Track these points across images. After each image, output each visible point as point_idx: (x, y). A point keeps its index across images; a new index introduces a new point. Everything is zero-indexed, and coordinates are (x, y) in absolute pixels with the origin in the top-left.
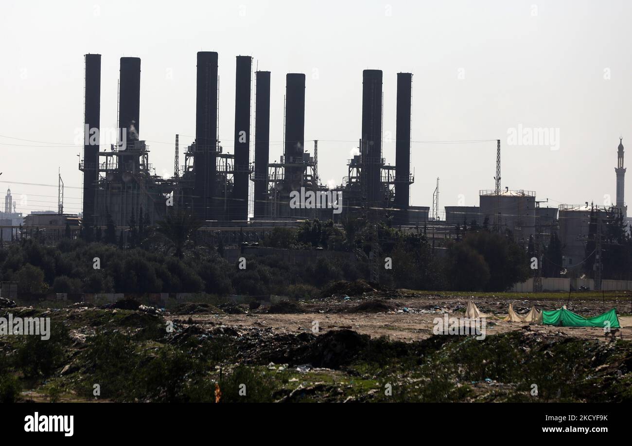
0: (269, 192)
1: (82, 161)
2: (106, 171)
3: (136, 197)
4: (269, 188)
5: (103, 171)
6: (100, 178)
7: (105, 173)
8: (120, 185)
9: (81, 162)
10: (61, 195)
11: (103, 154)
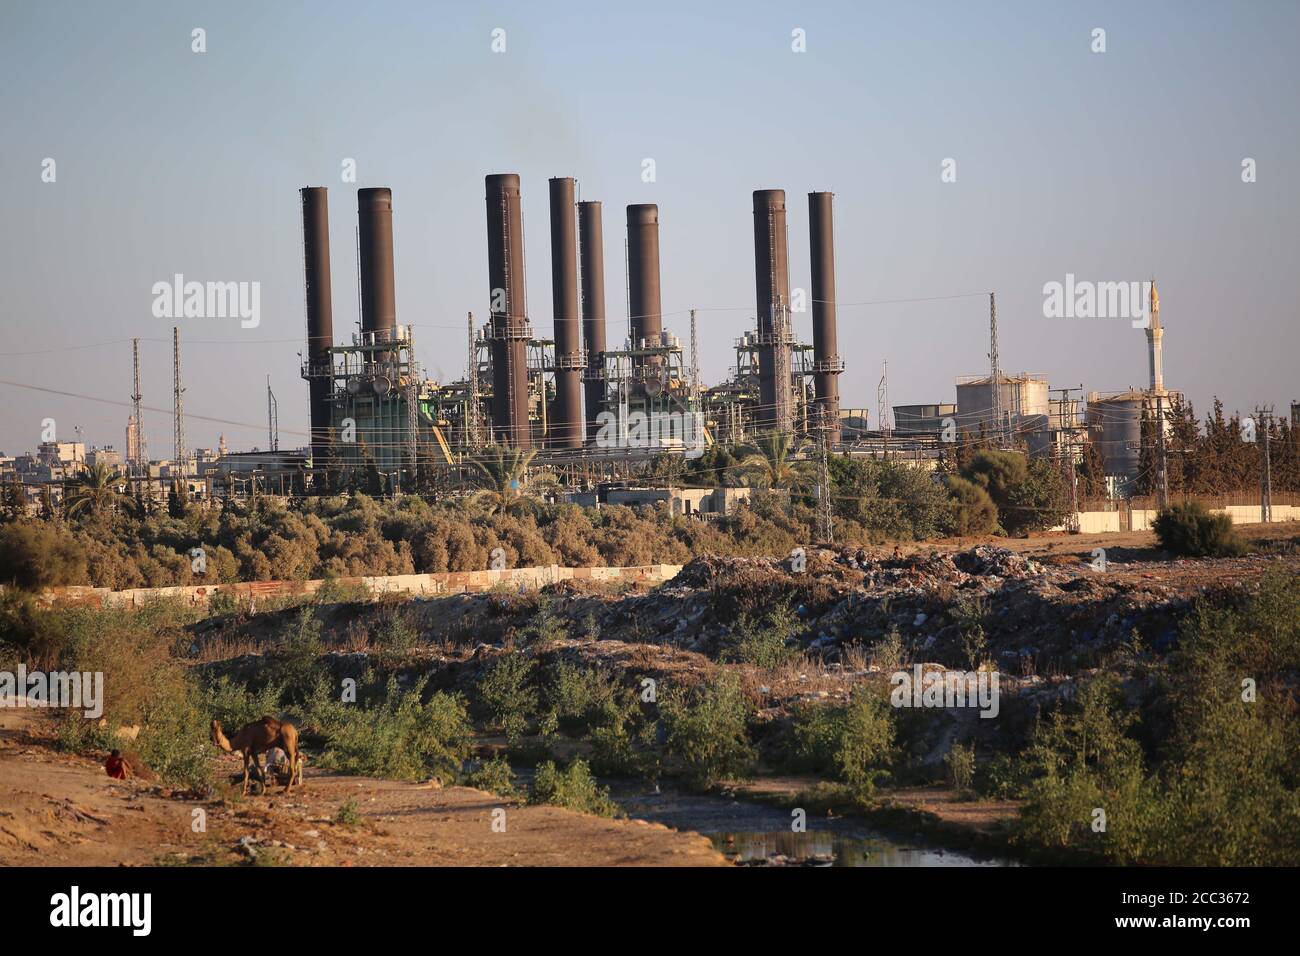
0: (609, 399)
1: (306, 363)
2: (346, 377)
3: (398, 419)
4: (609, 392)
5: (340, 377)
6: (336, 390)
7: (344, 381)
8: (372, 400)
9: (304, 365)
10: (273, 420)
11: (340, 350)
